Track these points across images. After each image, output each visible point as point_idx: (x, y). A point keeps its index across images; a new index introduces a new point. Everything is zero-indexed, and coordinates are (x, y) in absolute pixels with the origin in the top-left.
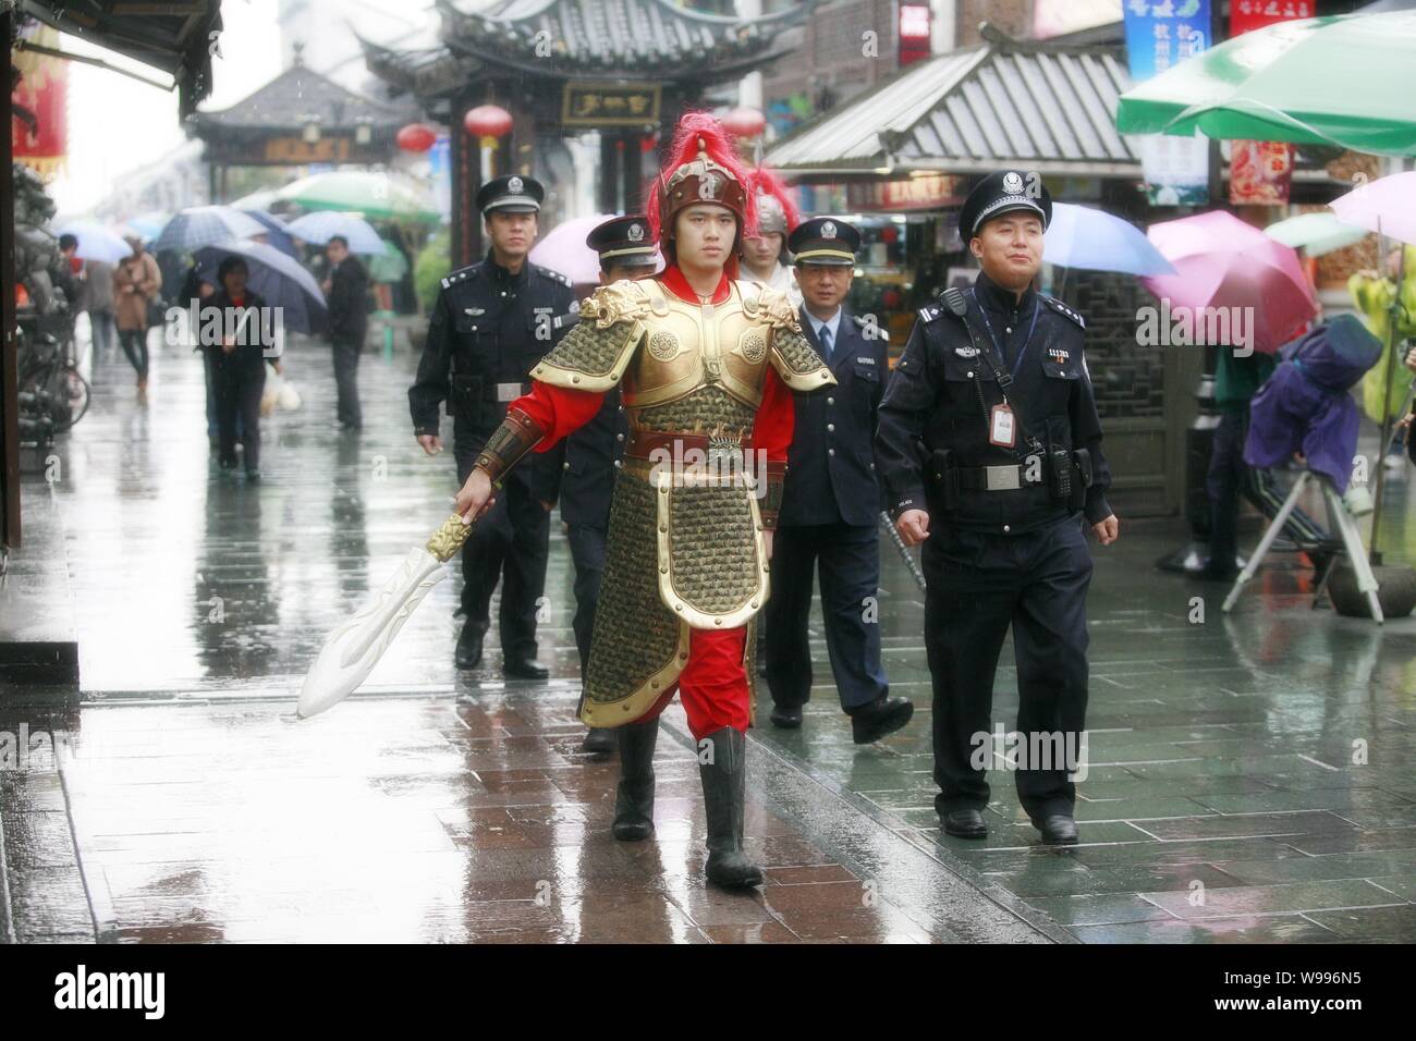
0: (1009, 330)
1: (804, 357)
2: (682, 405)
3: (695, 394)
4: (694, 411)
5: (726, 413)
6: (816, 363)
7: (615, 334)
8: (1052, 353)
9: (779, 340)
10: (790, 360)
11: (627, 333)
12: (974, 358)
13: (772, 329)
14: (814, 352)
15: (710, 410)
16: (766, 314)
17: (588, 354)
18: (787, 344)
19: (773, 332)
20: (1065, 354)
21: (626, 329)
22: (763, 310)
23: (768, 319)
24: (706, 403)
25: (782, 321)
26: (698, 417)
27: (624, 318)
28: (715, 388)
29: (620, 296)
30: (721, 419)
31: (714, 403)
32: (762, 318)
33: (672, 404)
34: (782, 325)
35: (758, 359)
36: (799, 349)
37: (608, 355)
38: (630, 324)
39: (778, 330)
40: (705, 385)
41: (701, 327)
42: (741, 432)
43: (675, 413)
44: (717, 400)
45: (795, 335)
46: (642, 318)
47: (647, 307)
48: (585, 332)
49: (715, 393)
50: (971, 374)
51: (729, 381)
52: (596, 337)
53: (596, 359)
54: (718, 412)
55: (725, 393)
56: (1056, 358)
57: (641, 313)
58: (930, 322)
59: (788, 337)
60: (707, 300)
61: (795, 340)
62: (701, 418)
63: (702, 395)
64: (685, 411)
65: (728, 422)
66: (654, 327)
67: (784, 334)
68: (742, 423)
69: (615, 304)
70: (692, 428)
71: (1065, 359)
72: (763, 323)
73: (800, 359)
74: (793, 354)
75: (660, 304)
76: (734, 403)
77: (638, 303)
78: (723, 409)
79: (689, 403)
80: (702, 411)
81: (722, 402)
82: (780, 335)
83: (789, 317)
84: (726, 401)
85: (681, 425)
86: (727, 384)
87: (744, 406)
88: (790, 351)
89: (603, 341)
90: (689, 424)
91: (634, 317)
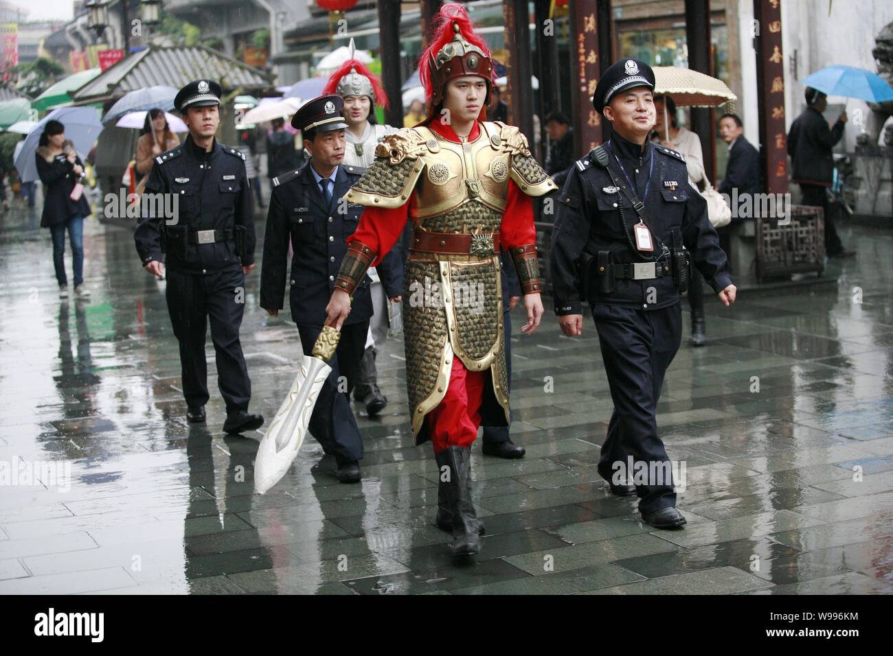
0: (637, 171)
1: (535, 173)
2: (453, 215)
3: (462, 207)
4: (462, 218)
5: (483, 218)
6: (543, 175)
7: (403, 167)
8: (667, 184)
9: (516, 163)
10: (526, 176)
11: (411, 167)
12: (616, 193)
13: (511, 155)
14: (541, 168)
15: (473, 217)
16: (506, 146)
17: (385, 182)
18: (523, 165)
19: (512, 157)
20: (675, 183)
21: (411, 163)
22: (504, 143)
23: (509, 149)
24: (470, 212)
25: (518, 149)
26: (465, 223)
27: (409, 156)
28: (475, 201)
29: (405, 140)
30: (480, 223)
31: (475, 212)
32: (504, 149)
33: (447, 214)
34: (518, 152)
35: (503, 178)
36: (531, 167)
37: (400, 182)
38: (414, 160)
39: (515, 156)
40: (468, 200)
41: (462, 158)
42: (493, 230)
43: (449, 221)
44: (477, 209)
45: (526, 158)
46: (422, 155)
47: (424, 147)
48: (382, 167)
49: (475, 205)
50: (616, 205)
51: (484, 195)
52: (390, 170)
53: (390, 185)
54: (478, 218)
55: (482, 204)
56: (669, 187)
57: (421, 152)
58: (584, 171)
59: (523, 160)
60: (466, 140)
61: (528, 162)
62: (467, 223)
63: (467, 206)
64: (456, 219)
65: (485, 224)
66: (431, 161)
67: (520, 158)
68: (494, 223)
69: (402, 147)
70: (462, 230)
71: (676, 187)
72: (504, 152)
73: (532, 174)
74: (527, 172)
75: (433, 144)
76: (488, 211)
77: (418, 145)
78: (481, 215)
79: (458, 213)
80: (467, 218)
81: (480, 211)
82: (517, 159)
83: (522, 146)
84: (483, 209)
85: (454, 228)
86: (483, 197)
87: (495, 211)
88: (525, 170)
89: (395, 172)
90: (459, 227)
91: (417, 155)
